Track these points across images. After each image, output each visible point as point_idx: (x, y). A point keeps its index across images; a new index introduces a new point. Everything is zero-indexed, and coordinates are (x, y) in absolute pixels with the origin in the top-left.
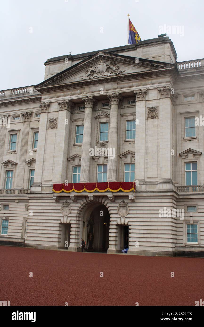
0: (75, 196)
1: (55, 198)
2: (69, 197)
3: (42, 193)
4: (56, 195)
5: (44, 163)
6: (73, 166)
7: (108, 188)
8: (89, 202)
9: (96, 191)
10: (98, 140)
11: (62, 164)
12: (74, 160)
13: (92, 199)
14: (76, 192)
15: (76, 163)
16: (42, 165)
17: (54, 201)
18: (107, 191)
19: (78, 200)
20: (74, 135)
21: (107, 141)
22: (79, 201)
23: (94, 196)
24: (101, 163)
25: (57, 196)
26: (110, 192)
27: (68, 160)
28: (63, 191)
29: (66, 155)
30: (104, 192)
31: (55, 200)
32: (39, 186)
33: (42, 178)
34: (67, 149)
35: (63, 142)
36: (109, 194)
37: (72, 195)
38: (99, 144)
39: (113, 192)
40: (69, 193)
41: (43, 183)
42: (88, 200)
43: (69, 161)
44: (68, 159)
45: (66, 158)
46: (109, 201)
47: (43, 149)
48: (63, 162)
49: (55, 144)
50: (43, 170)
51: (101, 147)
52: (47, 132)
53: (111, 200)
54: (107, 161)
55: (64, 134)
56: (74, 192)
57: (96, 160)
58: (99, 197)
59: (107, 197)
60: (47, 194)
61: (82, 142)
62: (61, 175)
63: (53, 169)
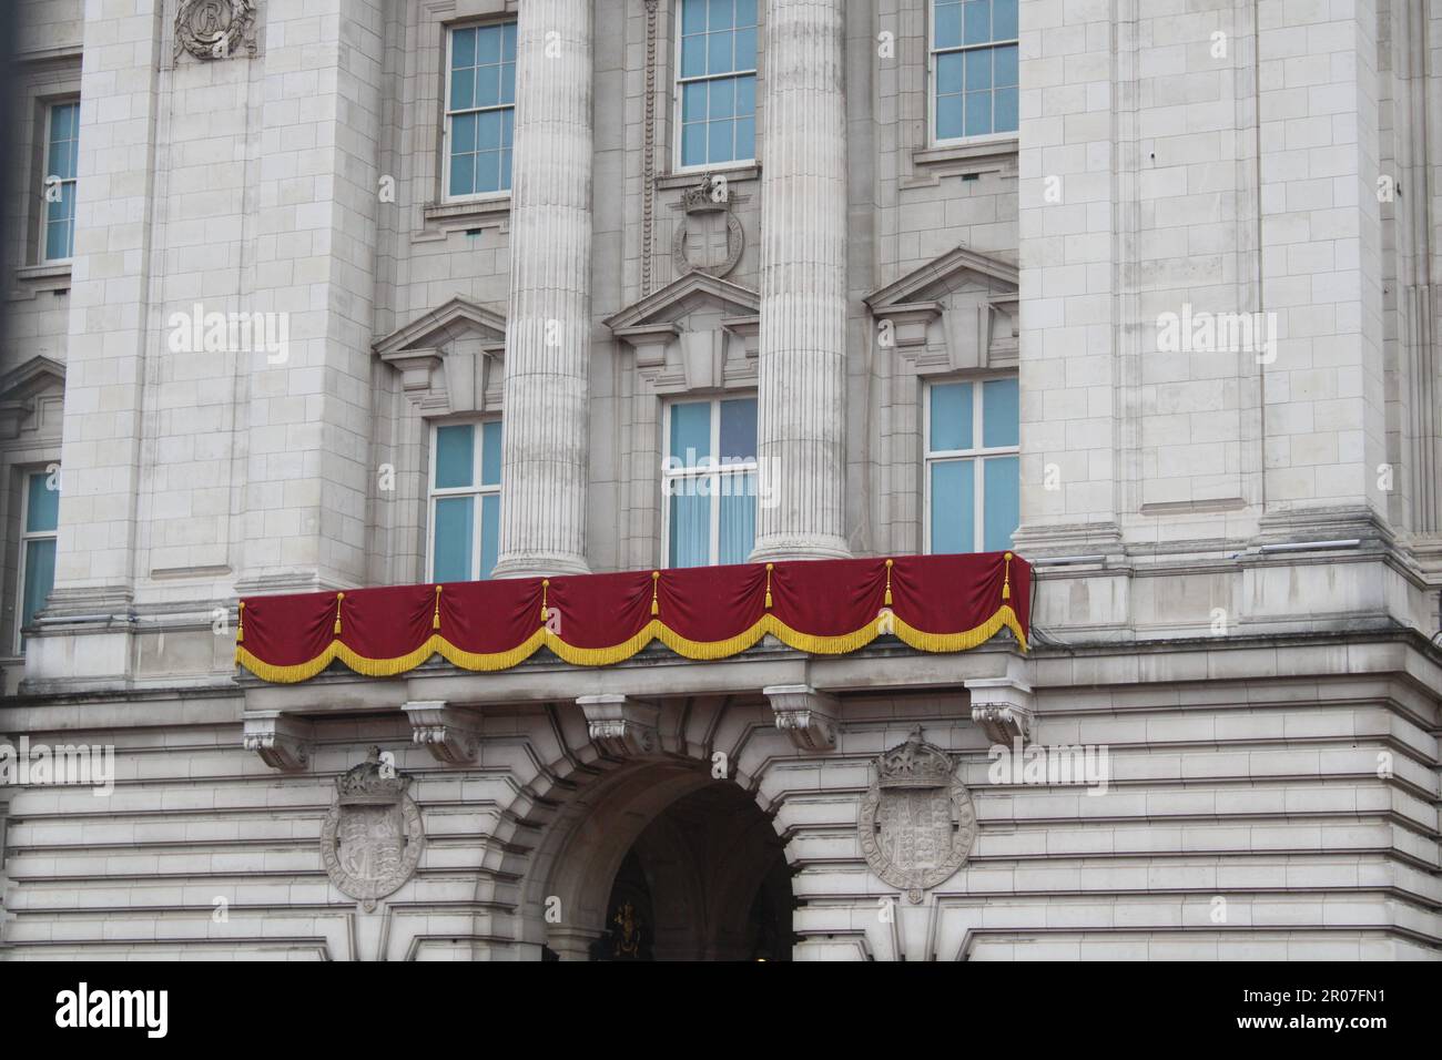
0: (453, 708)
1: (261, 731)
2: (395, 715)
3: (139, 686)
4: (272, 703)
5: (150, 404)
6: (428, 420)
7: (769, 622)
8: (590, 757)
9: (653, 655)
10: (659, 153)
11: (317, 405)
12: (437, 362)
13: (619, 730)
14: (461, 672)
15: (458, 385)
16: (126, 421)
17: (258, 766)
18: (755, 653)
19: (486, 740)
20: (427, 115)
21: (750, 163)
22: (495, 756)
23: (633, 701)
24: (701, 376)
25: (286, 717)
26: (783, 654)
27: (384, 364)
28: (337, 665)
29: (359, 312)
30: (733, 659)
31: (263, 752)
32: (109, 627)
33: (133, 548)
34: (361, 256)
35: (326, 187)
36: (777, 680)
37: (427, 698)
38: (676, 197)
39: (813, 659)
40: (400, 679)
41: (147, 594)
42: (576, 741)
43: (393, 368)
44: (376, 357)
45: (360, 338)
46: (783, 747)
47: (134, 262)
48: (331, 386)
49: (247, 206)
50: (137, 468)
51: (694, 227)
52: (164, 100)
53: (793, 732)
54: (753, 355)
55: (331, 110)
56: (439, 667)
57: (649, 353)
58: (684, 706)
59: (755, 701)
60: (184, 694)
61: (507, 186)
62: (321, 512)
63: (237, 458)
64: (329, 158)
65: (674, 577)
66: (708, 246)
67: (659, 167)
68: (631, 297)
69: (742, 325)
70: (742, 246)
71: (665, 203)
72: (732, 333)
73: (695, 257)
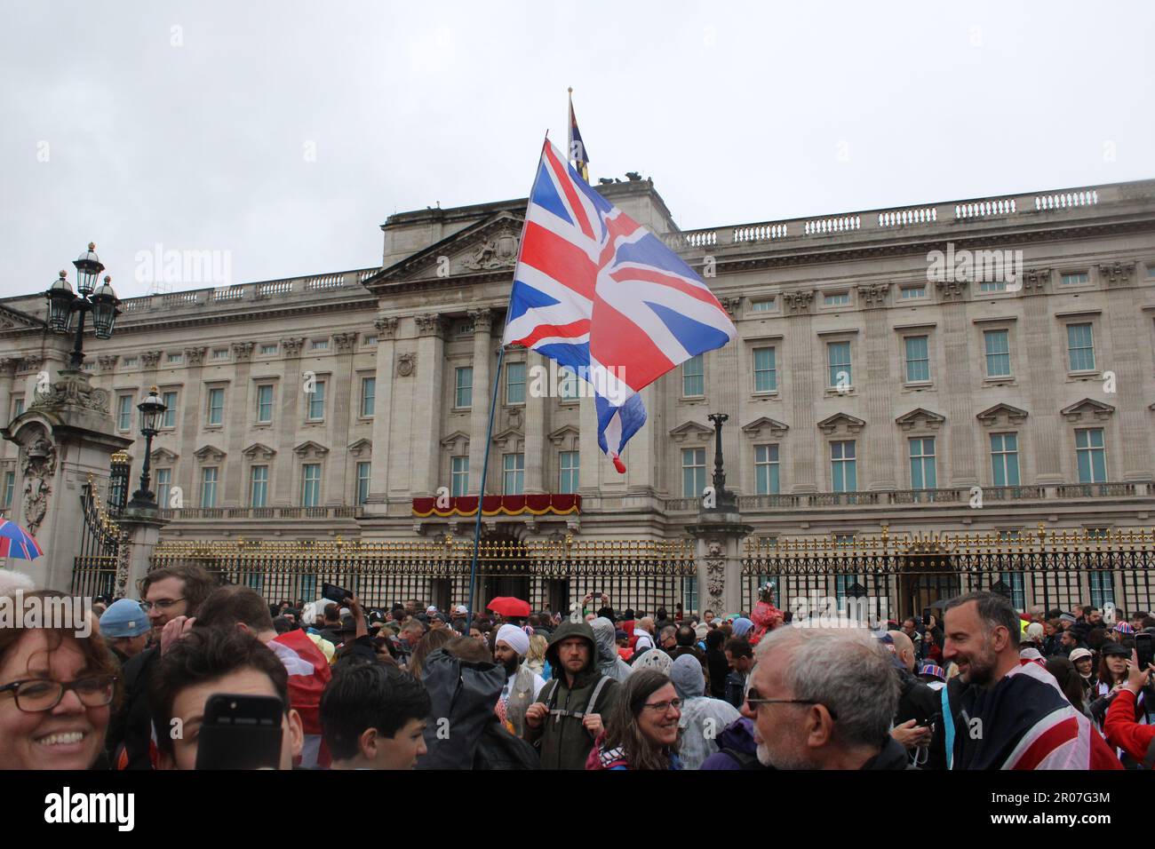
0: (458, 523)
1: (418, 527)
2: (446, 524)
3: (391, 515)
4: (420, 521)
5: (391, 453)
6: (452, 457)
7: (526, 507)
8: (488, 534)
9: (502, 514)
10: (503, 400)
11: (429, 454)
12: (454, 444)
13: (494, 529)
14: (460, 516)
15: (459, 449)
16: (386, 457)
17: (416, 534)
18: (523, 514)
19: (467, 530)
20: (452, 389)
21: (523, 403)
22: (467, 533)
23: (497, 523)
24: (512, 451)
25: (422, 524)
26: (528, 514)
27: (442, 445)
28: (434, 514)
29: (437, 434)
30: (518, 515)
31: (418, 532)
32: (382, 503)
33: (387, 485)
34: (438, 421)
35: (431, 407)
36: (528, 520)
37: (453, 521)
38: (507, 410)
39: (535, 516)
40: (447, 517)
41: (391, 495)
42: (485, 531)
43: (444, 445)
44: (441, 442)
45: (437, 440)
46: (529, 533)
47: (388, 420)
48: (431, 450)
49: (412, 410)
50: (388, 467)
51: (511, 417)
52: (394, 385)
53: (531, 531)
54: (523, 446)
55: (432, 389)
56: (456, 515)
57: (501, 445)
58: (508, 524)
59: (523, 524)
60: (400, 518)
61: (470, 404)
62: (429, 478)
63: (411, 466)
64: (431, 400)
65: (506, 497)
66: (514, 421)
67: (503, 403)
68: (497, 433)
69: (521, 440)
70: (521, 422)
71: (504, 411)
72: (519, 441)
73: (511, 424)
